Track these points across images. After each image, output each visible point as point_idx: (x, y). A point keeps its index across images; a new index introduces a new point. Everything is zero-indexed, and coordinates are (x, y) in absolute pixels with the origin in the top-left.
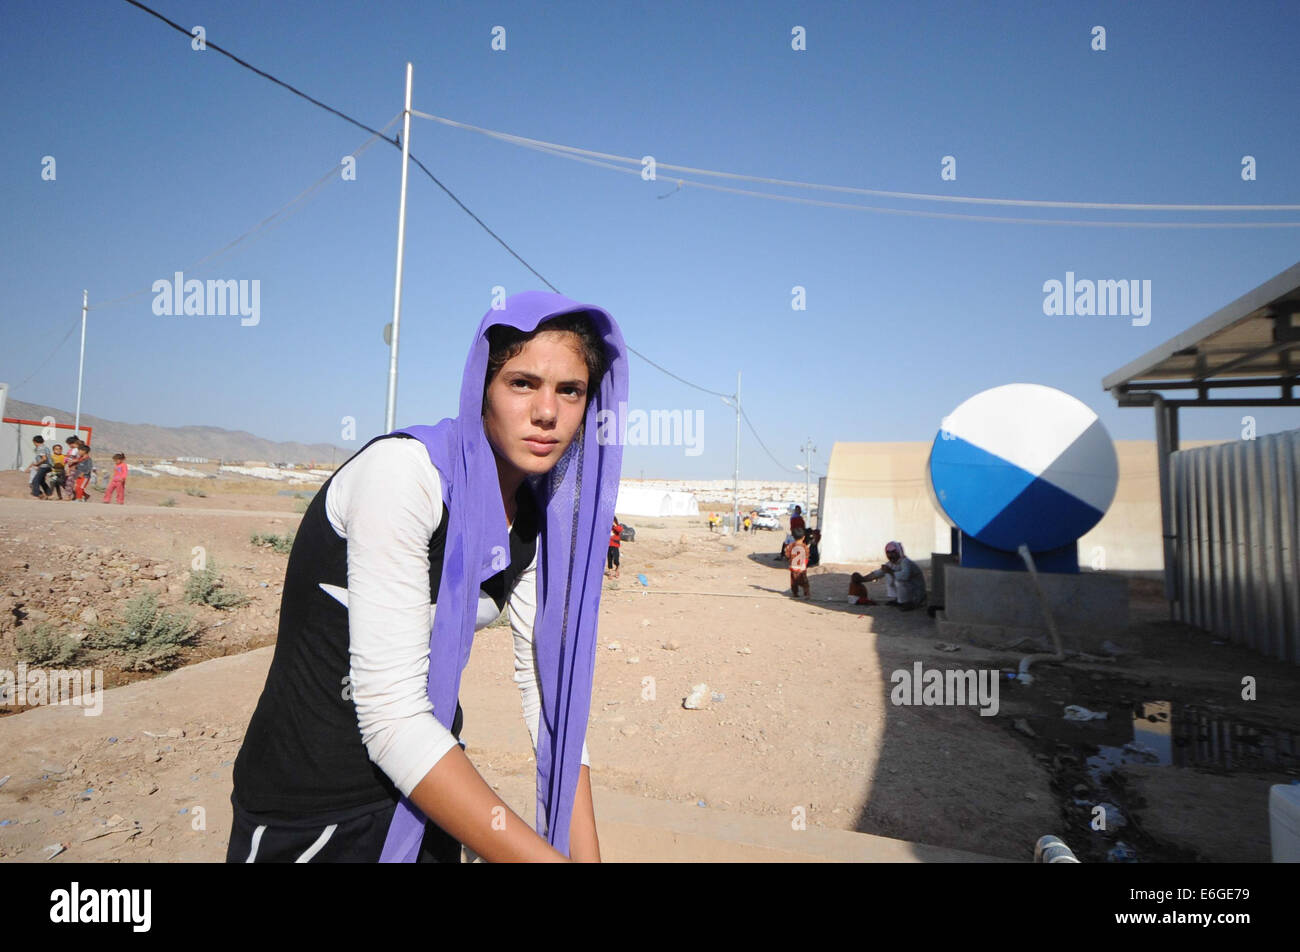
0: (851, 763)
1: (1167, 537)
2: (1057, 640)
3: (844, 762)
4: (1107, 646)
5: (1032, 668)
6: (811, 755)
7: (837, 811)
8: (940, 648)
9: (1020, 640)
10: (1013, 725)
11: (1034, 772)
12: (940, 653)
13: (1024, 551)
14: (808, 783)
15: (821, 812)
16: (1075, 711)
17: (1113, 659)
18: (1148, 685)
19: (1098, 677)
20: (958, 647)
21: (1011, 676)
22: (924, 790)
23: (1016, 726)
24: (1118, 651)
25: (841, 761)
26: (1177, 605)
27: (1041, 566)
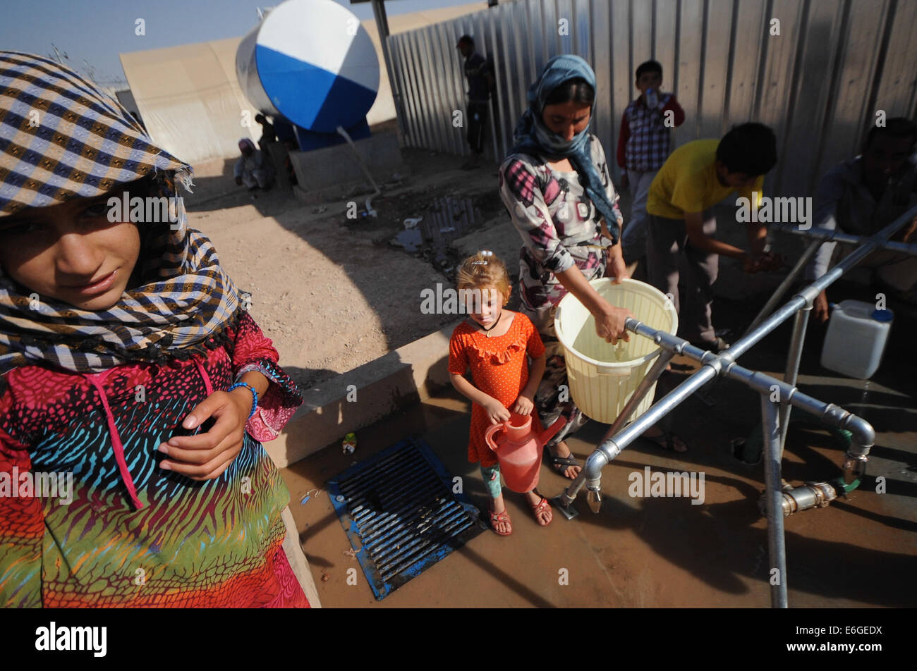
0: (346, 311)
1: (395, 96)
2: (373, 183)
3: (342, 312)
4: (396, 176)
5: (373, 204)
6: (320, 318)
7: (361, 340)
8: (316, 212)
9: (353, 189)
10: (389, 243)
11: (425, 267)
12: (317, 216)
13: (341, 130)
14: (335, 334)
15: (353, 345)
16: (409, 222)
17: (401, 183)
18: (425, 192)
19: (402, 197)
20: (325, 207)
21: (365, 214)
22: (394, 304)
23: (392, 244)
24: (400, 177)
25: (340, 313)
26: (407, 138)
27: (354, 138)
